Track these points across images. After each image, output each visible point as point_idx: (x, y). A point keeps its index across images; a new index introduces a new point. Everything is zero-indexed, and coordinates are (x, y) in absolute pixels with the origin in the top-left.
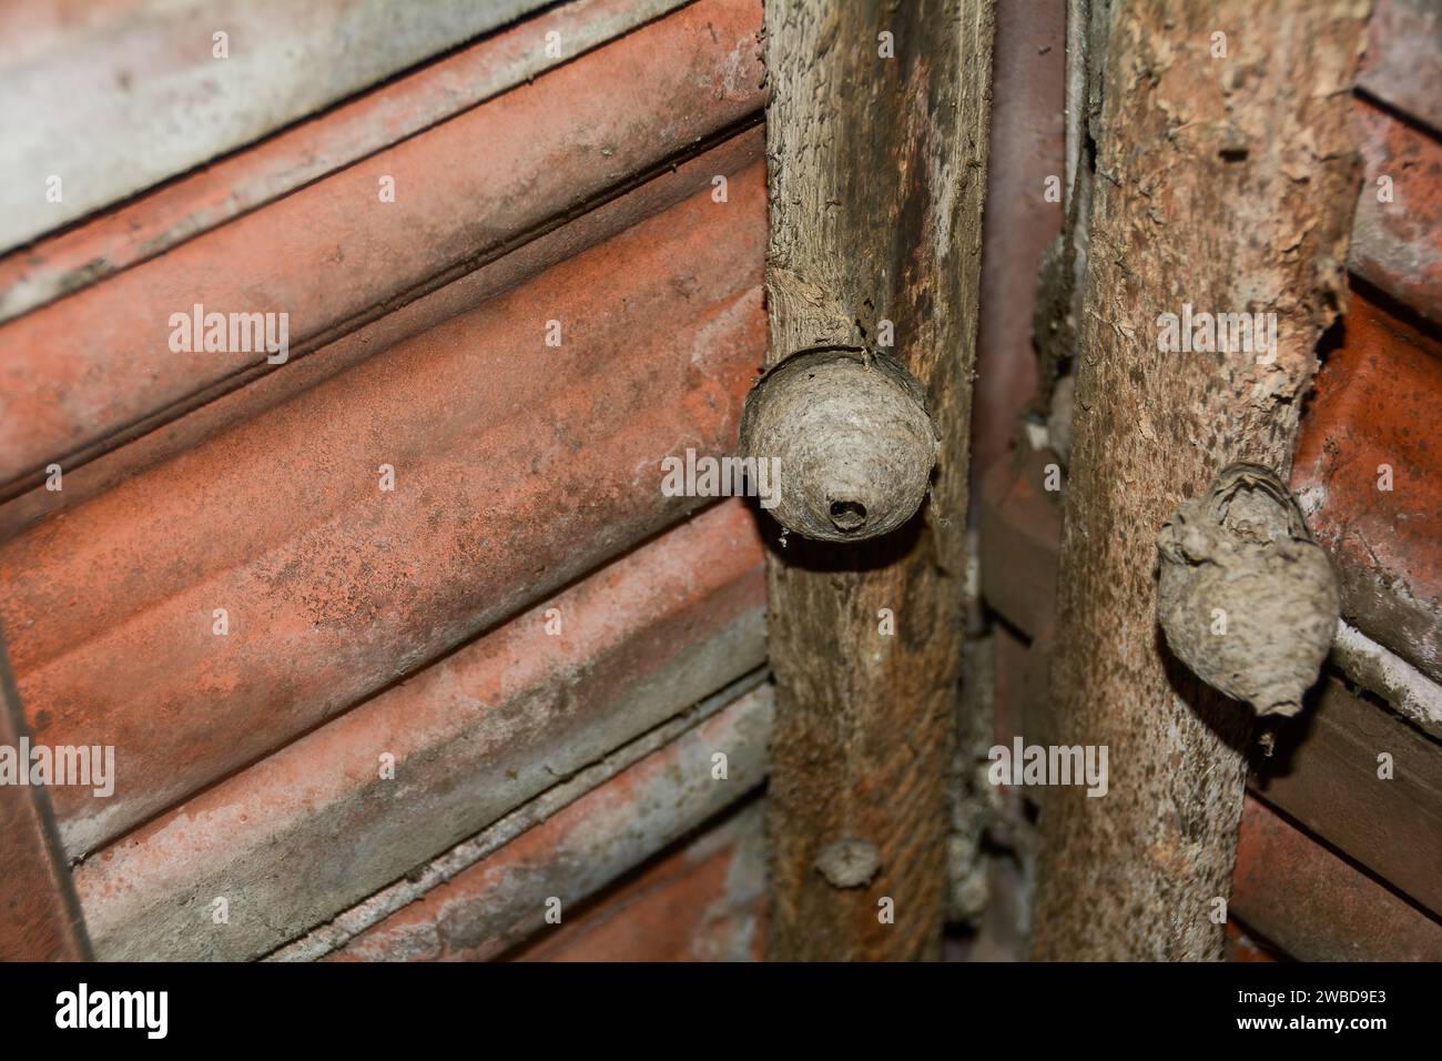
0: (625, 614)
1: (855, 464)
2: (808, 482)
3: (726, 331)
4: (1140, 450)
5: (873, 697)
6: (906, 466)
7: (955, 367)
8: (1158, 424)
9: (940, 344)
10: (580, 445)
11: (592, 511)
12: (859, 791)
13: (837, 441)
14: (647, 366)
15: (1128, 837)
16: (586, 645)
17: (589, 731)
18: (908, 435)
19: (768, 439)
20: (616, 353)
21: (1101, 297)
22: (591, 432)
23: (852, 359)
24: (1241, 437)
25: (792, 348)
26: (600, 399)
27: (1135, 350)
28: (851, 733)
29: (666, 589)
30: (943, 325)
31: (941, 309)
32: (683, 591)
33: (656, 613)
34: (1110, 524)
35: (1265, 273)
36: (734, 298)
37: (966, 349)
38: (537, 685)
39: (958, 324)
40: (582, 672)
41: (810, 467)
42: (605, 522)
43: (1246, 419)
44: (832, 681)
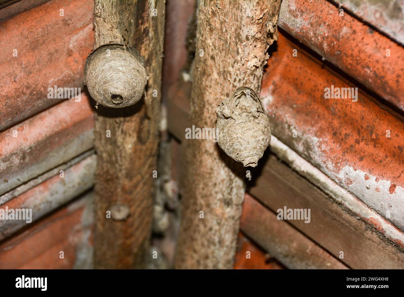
0: (46, 129)
1: (120, 82)
2: (104, 88)
3: (81, 38)
4: (213, 82)
5: (128, 159)
6: (137, 84)
7: (156, 53)
8: (219, 74)
9: (151, 45)
10: (31, 73)
11: (34, 95)
12: (124, 190)
13: (115, 76)
14: (54, 48)
15: (208, 205)
16: (32, 139)
17: (33, 167)
18: (138, 74)
19: (92, 73)
20: (44, 43)
21: (202, 32)
22: (34, 69)
23: (121, 49)
24: (244, 79)
25: (102, 44)
26: (38, 58)
27: (212, 50)
28: (121, 170)
29: (60, 122)
30: (152, 39)
31: (151, 34)
32: (66, 122)
33: (56, 130)
34: (204, 106)
35: (252, 26)
36: (84, 27)
37: (160, 47)
38: (15, 152)
39: (157, 39)
40: (31, 148)
41: (105, 83)
42: (39, 99)
43: (245, 73)
44: (115, 153)
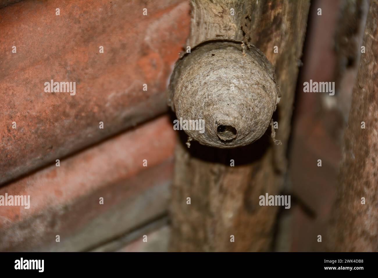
1: (233, 106)
2: (206, 113)
3: (165, 25)
6: (260, 109)
7: (290, 58)
9: (283, 44)
11: (82, 118)
13: (224, 91)
14: (120, 41)
16: (69, 193)
18: (263, 93)
19: (186, 87)
20: (104, 31)
22: (86, 74)
23: (236, 48)
25: (202, 39)
26: (92, 56)
30: (286, 33)
31: (285, 25)
32: (126, 168)
33: (109, 179)
34: (367, 153)
36: (171, 7)
37: (297, 48)
38: (40, 213)
39: (294, 34)
40: (66, 208)
41: (208, 105)
42: (89, 125)
44: (204, 226)
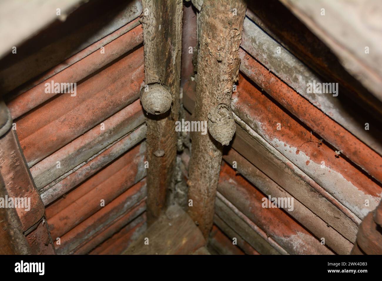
0: (121, 118)
1: (159, 105)
2: (151, 107)
3: (138, 73)
4: (206, 96)
5: (163, 128)
6: (167, 104)
7: (177, 79)
8: (209, 93)
9: (174, 77)
10: (113, 94)
11: (115, 105)
12: (161, 142)
13: (156, 101)
14: (124, 80)
15: (205, 150)
16: (114, 124)
17: (115, 136)
18: (168, 99)
19: (144, 99)
20: (119, 78)
21: (200, 72)
22: (115, 92)
23: (158, 85)
24: (222, 97)
26: (116, 86)
27: (206, 82)
28: (160, 134)
29: (128, 113)
30: (174, 74)
31: (174, 72)
32: (131, 113)
33: (126, 117)
34: (202, 105)
35: (225, 75)
36: (139, 67)
37: (179, 76)
38: (106, 131)
39: (177, 73)
40: (114, 128)
41: (151, 105)
42: (117, 107)
43: (223, 95)
44: (156, 127)
